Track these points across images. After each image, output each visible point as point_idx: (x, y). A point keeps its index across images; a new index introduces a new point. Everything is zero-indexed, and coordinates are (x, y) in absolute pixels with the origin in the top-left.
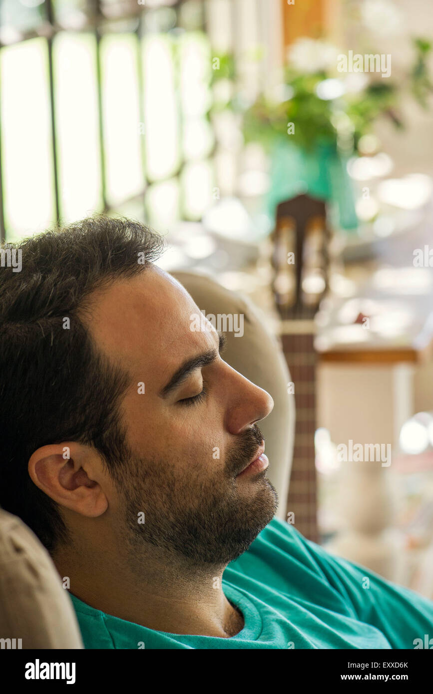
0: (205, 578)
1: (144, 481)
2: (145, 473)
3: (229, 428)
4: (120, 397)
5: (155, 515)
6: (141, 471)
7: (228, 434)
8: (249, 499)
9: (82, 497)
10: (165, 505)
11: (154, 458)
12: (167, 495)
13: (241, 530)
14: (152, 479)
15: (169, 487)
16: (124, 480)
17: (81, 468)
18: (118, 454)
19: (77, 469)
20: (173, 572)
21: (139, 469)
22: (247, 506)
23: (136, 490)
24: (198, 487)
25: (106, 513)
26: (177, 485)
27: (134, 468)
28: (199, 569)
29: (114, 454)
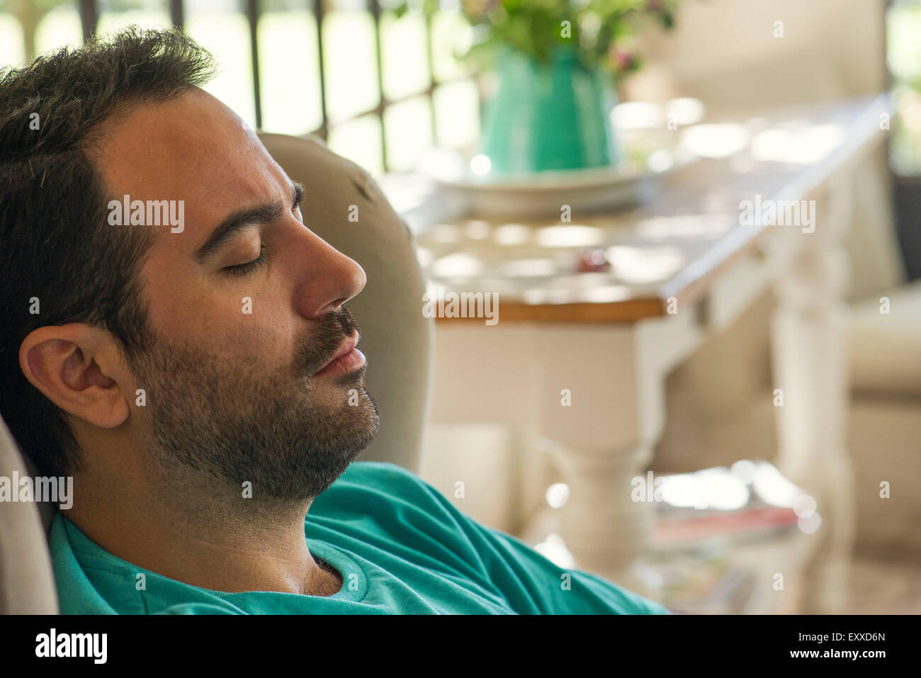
0: (271, 520)
1: (174, 377)
2: (176, 366)
3: (300, 308)
4: (140, 261)
5: (192, 424)
6: (170, 364)
7: (299, 318)
8: (331, 409)
9: (93, 399)
10: (205, 411)
11: (187, 345)
12: (208, 398)
13: (319, 451)
14: (186, 375)
15: (210, 385)
16: (148, 376)
17: (93, 361)
18: (138, 339)
19: (88, 362)
20: (222, 508)
21: (168, 360)
22: (328, 418)
23: (164, 389)
24: (252, 388)
25: (127, 423)
26: (220, 383)
27: (160, 358)
28: (261, 506)
29: (132, 338)
